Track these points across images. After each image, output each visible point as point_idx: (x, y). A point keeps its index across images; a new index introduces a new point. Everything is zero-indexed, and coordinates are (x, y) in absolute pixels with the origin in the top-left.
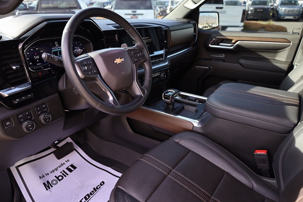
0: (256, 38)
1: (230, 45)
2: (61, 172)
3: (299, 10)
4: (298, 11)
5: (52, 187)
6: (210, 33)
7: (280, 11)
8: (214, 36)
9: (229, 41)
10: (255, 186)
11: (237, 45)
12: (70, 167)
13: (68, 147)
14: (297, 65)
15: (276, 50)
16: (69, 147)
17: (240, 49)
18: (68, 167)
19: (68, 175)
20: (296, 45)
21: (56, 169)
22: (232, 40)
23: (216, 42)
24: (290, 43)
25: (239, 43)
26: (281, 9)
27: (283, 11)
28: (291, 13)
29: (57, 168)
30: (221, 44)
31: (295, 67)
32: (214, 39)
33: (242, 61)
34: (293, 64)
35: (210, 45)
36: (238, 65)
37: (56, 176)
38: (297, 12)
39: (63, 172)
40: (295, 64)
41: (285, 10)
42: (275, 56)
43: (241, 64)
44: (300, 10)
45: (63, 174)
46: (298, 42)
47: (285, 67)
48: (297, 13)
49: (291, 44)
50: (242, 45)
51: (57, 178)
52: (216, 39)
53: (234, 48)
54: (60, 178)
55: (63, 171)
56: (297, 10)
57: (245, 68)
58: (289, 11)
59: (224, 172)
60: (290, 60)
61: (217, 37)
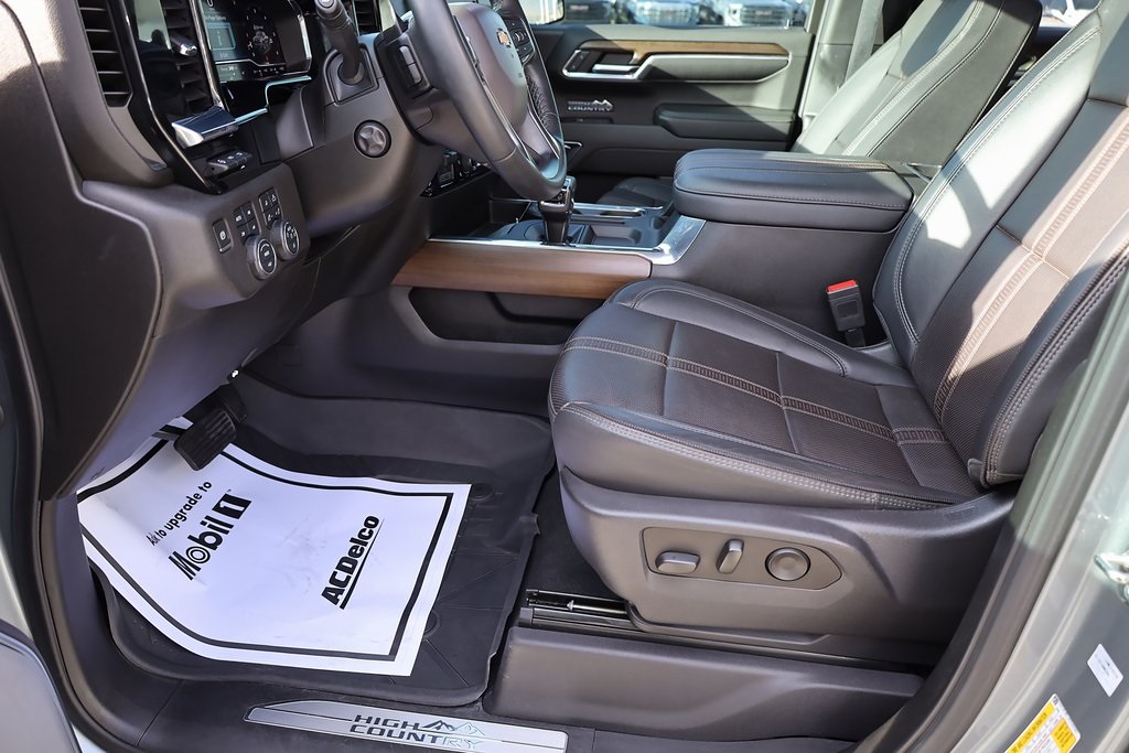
0: (700, 45)
1: (628, 68)
2: (203, 523)
3: (690, 11)
4: (689, 15)
5: (198, 569)
6: (561, 33)
7: (637, 13)
8: (575, 40)
9: (623, 55)
10: (849, 367)
11: (649, 66)
12: (223, 504)
13: (217, 425)
14: (812, 117)
15: (750, 79)
16: (219, 423)
17: (657, 81)
18: (219, 504)
19: (231, 526)
20: (804, 60)
21: (181, 516)
22: (631, 53)
23: (585, 59)
24: (788, 55)
25: (655, 60)
26: (639, 5)
27: (646, 13)
28: (670, 18)
29: (181, 511)
30: (598, 67)
31: (806, 123)
32: (577, 52)
33: (666, 116)
34: (800, 115)
35: (565, 72)
36: (659, 129)
37: (191, 537)
38: (686, 16)
39: (209, 522)
40: (805, 113)
41: (651, 10)
42: (751, 98)
43: (666, 126)
44: (693, 10)
45: (210, 526)
46: (806, 53)
47: (782, 125)
48: (687, 20)
49: (790, 59)
50: (661, 66)
51: (201, 540)
52: (584, 49)
53: (639, 77)
54: (210, 540)
55: (207, 518)
56: (686, 11)
57: (677, 135)
58: (663, 13)
59: (771, 354)
60: (792, 107)
61: (586, 45)
